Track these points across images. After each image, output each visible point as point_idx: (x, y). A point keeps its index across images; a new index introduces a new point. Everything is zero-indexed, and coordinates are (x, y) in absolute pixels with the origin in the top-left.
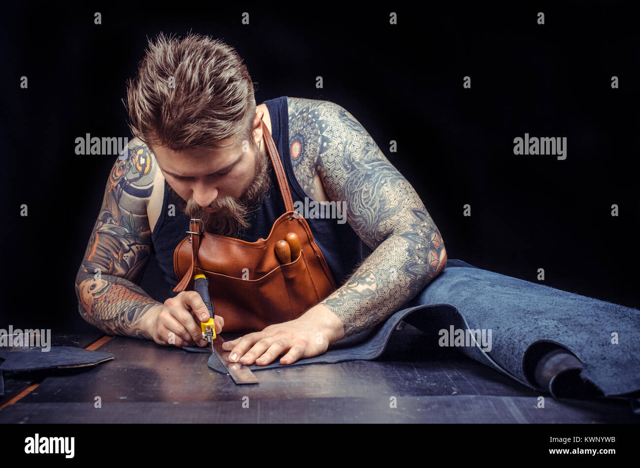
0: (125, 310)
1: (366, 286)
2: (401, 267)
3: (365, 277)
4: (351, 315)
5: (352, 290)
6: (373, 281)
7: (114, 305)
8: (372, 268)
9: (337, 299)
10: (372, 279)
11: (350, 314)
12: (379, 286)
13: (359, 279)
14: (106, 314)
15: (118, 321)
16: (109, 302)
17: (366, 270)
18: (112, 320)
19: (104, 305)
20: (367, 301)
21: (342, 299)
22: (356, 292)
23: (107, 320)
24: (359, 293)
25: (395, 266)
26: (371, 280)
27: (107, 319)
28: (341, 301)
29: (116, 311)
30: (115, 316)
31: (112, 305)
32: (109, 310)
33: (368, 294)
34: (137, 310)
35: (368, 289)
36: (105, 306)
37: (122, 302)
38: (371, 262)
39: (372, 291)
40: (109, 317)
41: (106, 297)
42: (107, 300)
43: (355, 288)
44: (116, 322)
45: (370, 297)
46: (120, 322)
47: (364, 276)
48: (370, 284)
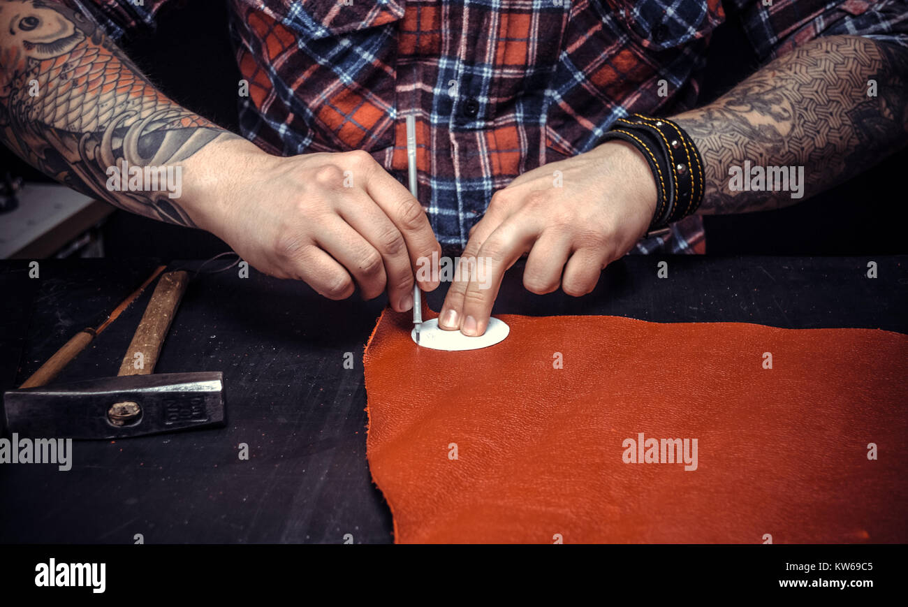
0: (128, 122)
1: (768, 120)
2: (849, 108)
3: (771, 102)
4: (720, 162)
5: (737, 116)
6: (786, 115)
7: (89, 96)
8: (790, 87)
9: (696, 121)
10: (785, 110)
11: (719, 158)
12: (796, 130)
13: (757, 100)
14: (61, 111)
15: (99, 145)
16: (75, 83)
17: (774, 88)
18: (79, 135)
19: (58, 86)
20: (762, 150)
21: (709, 125)
22: (745, 122)
23: (58, 130)
24: (750, 126)
25: (838, 102)
26: (783, 113)
27: (60, 124)
28: (706, 126)
29: (97, 117)
30: (91, 127)
31: (84, 94)
32: (74, 103)
33: (769, 136)
34: (169, 134)
35: (773, 126)
36: (61, 90)
37: (115, 97)
38: (788, 72)
39: (779, 135)
40: (68, 124)
41: (65, 65)
42: (70, 76)
43: (744, 115)
44: (91, 145)
45: (769, 145)
46: (104, 150)
47: (767, 97)
48: (779, 117)
